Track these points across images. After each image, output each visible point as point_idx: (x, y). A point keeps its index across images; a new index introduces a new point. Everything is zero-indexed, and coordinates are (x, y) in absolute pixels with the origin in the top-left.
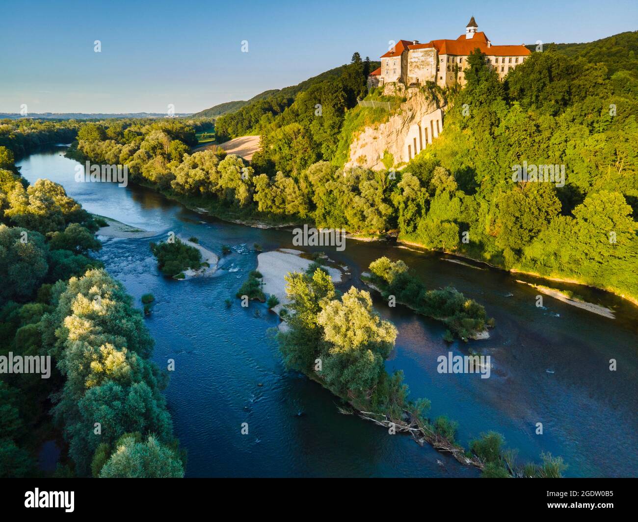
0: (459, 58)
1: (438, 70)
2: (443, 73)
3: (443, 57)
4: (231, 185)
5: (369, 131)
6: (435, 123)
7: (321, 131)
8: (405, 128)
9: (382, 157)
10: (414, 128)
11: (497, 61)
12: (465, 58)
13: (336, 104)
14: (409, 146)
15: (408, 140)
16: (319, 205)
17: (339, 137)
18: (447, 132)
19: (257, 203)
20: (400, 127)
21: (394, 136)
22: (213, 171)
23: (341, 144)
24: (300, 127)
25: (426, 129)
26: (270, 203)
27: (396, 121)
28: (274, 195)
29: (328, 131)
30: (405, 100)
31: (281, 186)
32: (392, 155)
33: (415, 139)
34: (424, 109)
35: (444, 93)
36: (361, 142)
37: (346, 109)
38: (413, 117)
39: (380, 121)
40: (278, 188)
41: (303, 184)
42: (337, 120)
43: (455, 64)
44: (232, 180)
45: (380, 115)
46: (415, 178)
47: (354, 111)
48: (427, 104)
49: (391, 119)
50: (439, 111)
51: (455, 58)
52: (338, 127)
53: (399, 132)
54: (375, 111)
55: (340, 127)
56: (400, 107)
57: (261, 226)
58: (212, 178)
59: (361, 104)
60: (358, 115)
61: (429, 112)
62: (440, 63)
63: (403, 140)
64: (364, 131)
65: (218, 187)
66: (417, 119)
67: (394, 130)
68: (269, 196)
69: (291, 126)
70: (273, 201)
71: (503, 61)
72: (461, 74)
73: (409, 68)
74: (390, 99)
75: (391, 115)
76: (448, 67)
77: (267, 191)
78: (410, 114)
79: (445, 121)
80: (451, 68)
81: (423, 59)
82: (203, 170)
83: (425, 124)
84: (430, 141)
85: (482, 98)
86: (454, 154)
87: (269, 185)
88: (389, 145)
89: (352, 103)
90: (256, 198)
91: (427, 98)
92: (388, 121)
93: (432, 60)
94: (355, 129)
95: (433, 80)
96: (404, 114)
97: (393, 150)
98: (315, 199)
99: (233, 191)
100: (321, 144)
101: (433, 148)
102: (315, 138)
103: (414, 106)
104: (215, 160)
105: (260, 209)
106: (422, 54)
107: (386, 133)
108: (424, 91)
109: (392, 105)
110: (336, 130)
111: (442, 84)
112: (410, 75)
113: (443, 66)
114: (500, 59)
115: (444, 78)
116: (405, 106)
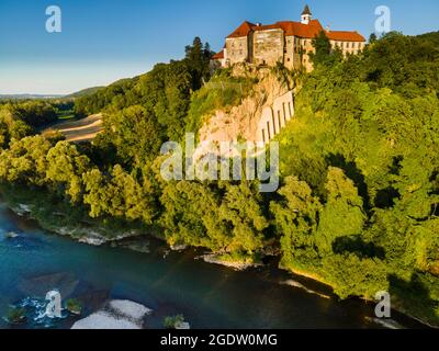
0: (303, 40)
1: (285, 52)
2: (290, 54)
3: (290, 39)
4: (62, 178)
5: (220, 115)
6: (286, 105)
7: (166, 114)
8: (258, 111)
10: (266, 110)
12: (309, 40)
13: (181, 85)
14: (263, 130)
15: (262, 124)
16: (169, 207)
17: (185, 120)
18: (299, 114)
19: (88, 207)
20: (253, 110)
21: (247, 120)
22: (40, 161)
23: (188, 126)
24: (143, 109)
25: (278, 112)
26: (104, 206)
27: (249, 103)
28: (109, 195)
29: (175, 113)
30: (256, 81)
31: (120, 184)
32: (245, 140)
33: (268, 123)
34: (276, 90)
35: (293, 75)
36: (211, 127)
37: (191, 91)
38: (265, 100)
39: (232, 104)
40: (116, 185)
41: (147, 183)
42: (183, 102)
43: (300, 46)
44: (62, 172)
45: (230, 98)
47: (200, 93)
48: (279, 85)
49: (244, 102)
50: (290, 93)
51: (300, 40)
52: (183, 109)
53: (252, 116)
54: (226, 93)
55: (186, 110)
56: (252, 88)
57: (91, 241)
58: (40, 168)
59: (207, 86)
60: (205, 97)
61: (281, 93)
62: (287, 44)
63: (256, 124)
64: (214, 114)
65: (46, 179)
66: (269, 101)
67: (247, 114)
68: (103, 198)
69: (132, 108)
70: (109, 203)
72: (306, 57)
74: (240, 79)
75: (243, 97)
76: (295, 49)
77: (100, 191)
78: (263, 96)
79: (297, 103)
80: (297, 50)
81: (269, 40)
82: (30, 158)
83: (277, 106)
84: (283, 125)
86: (312, 138)
87: (103, 184)
88: (242, 130)
89: (197, 85)
90: (87, 199)
91: (279, 79)
92: (240, 103)
93: (279, 41)
94: (204, 111)
95: (281, 61)
96: (256, 96)
97: (247, 135)
98: (162, 199)
99: (64, 185)
100: (166, 127)
101: (287, 132)
102: (159, 121)
103: (267, 88)
104: (46, 146)
105: (92, 214)
106: (267, 35)
107: (239, 117)
108: (276, 72)
109: (244, 87)
110: (182, 113)
111: (289, 65)
112: (255, 56)
113: (290, 47)
114: (339, 43)
115: (292, 59)
116: (258, 88)
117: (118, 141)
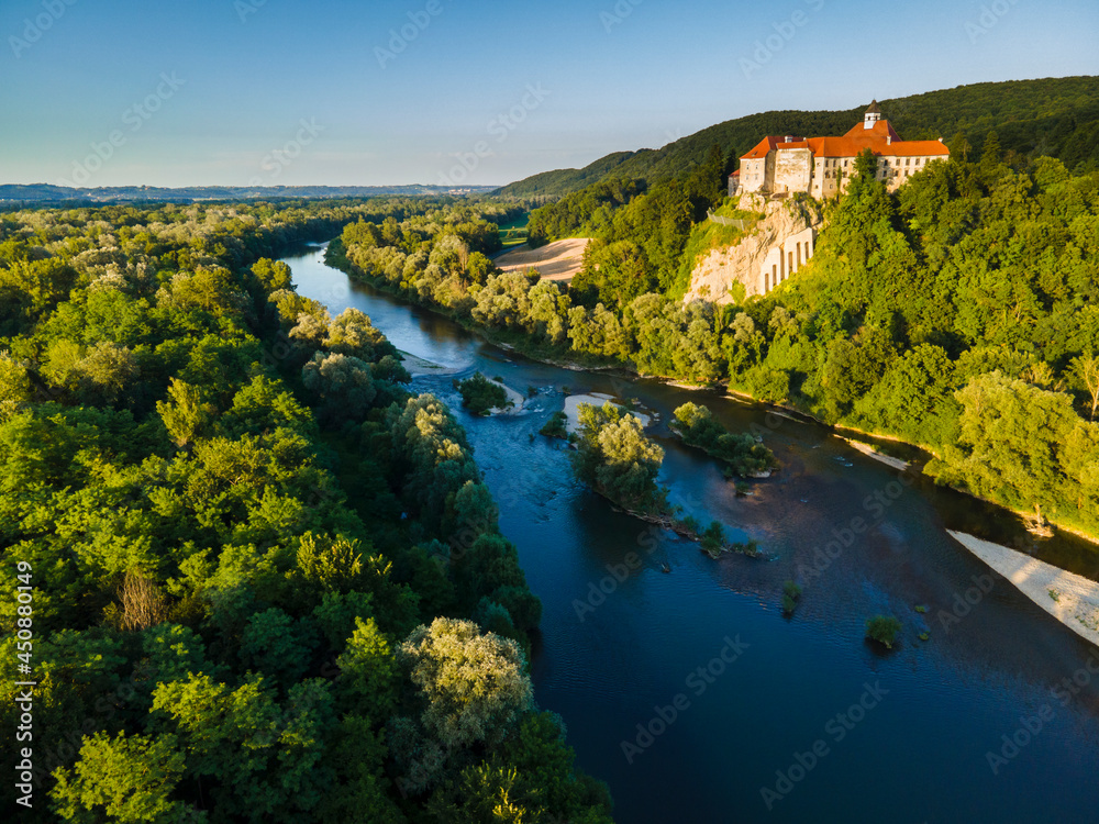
0: (842, 161)
1: (812, 176)
2: (819, 179)
3: (820, 160)
4: (543, 317)
5: (715, 255)
6: (802, 246)
7: (658, 251)
8: (762, 252)
9: (730, 288)
10: (774, 252)
11: (898, 163)
12: (852, 160)
13: (679, 217)
14: (767, 275)
15: (766, 268)
16: (645, 345)
17: (680, 259)
18: (817, 259)
19: (571, 340)
20: (755, 251)
21: (746, 262)
22: (522, 299)
23: (682, 268)
24: (632, 245)
25: (790, 254)
26: (586, 341)
27: (751, 244)
28: (591, 331)
29: (667, 251)
30: (763, 217)
31: (601, 321)
32: (743, 286)
33: (774, 266)
34: (788, 229)
35: (819, 207)
36: (705, 269)
37: (693, 223)
38: (773, 239)
39: (730, 243)
40: (597, 323)
41: (626, 321)
42: (679, 237)
43: (837, 168)
44: (545, 311)
45: (730, 236)
46: (749, 319)
47: (703, 226)
48: (791, 222)
49: (744, 241)
50: (809, 230)
51: (838, 160)
52: (679, 247)
53: (753, 258)
54: (725, 230)
55: (682, 247)
56: (756, 225)
57: (574, 368)
58: (521, 306)
59: (712, 218)
60: (705, 233)
61: (795, 231)
62: (816, 168)
63: (759, 268)
64: (709, 255)
65: (527, 318)
66: (779, 240)
67: (747, 255)
68: (585, 333)
69: (620, 243)
70: (590, 339)
71: (908, 163)
72: (845, 181)
73: (776, 172)
74: (744, 215)
75: (743, 236)
76: (827, 174)
77: (583, 326)
78: (769, 234)
79: (818, 243)
80: (831, 174)
81: (794, 161)
82: (510, 296)
83: (790, 247)
84: (795, 269)
85: (861, 217)
86: (822, 287)
87: (586, 320)
88: (740, 273)
89: (700, 216)
90: (570, 334)
91: (792, 215)
92: (739, 243)
93: (805, 164)
94: (698, 251)
95: (806, 190)
96: (761, 234)
97: (746, 279)
98: (639, 338)
99: (545, 324)
100: (657, 268)
101: (796, 279)
102: (650, 260)
103: (776, 226)
104: (526, 284)
105: (574, 347)
106: (793, 155)
107: (736, 259)
108: (789, 205)
109: (745, 224)
110: (677, 251)
111: (817, 194)
112: (777, 181)
113: (820, 171)
114: (903, 160)
115: (820, 187)
116: (763, 225)
117: (601, 283)
